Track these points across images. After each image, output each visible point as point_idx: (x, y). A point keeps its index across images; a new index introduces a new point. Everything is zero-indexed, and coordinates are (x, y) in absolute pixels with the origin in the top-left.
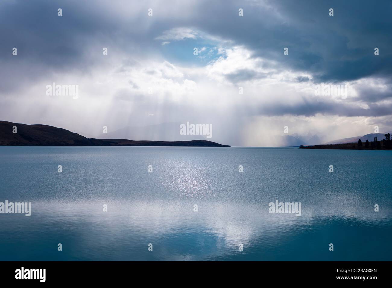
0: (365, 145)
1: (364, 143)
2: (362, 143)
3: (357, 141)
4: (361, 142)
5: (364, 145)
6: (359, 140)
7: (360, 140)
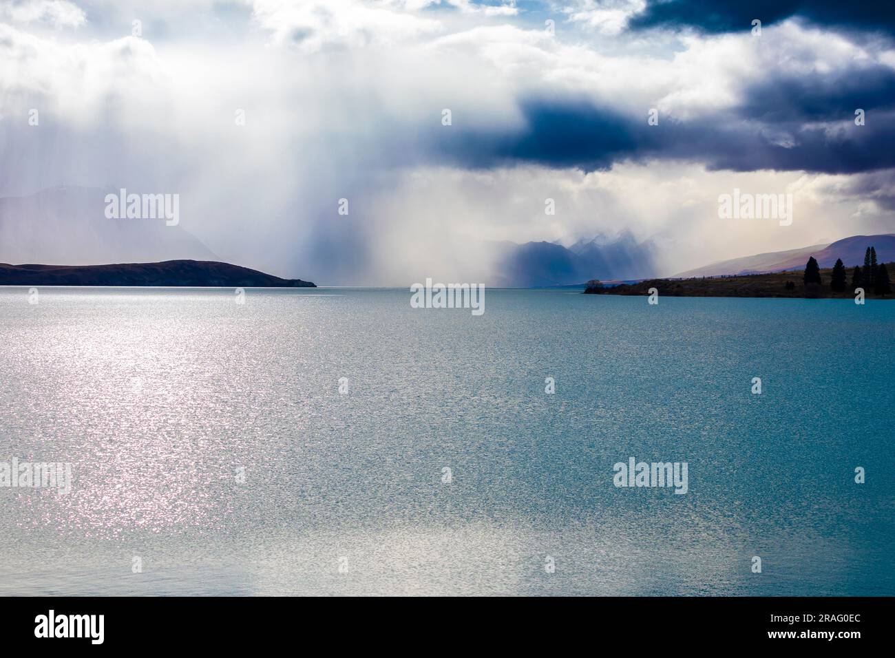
0: (830, 281)
1: (827, 272)
2: (820, 272)
3: (802, 265)
4: (818, 269)
5: (828, 281)
6: (808, 260)
7: (812, 263)
